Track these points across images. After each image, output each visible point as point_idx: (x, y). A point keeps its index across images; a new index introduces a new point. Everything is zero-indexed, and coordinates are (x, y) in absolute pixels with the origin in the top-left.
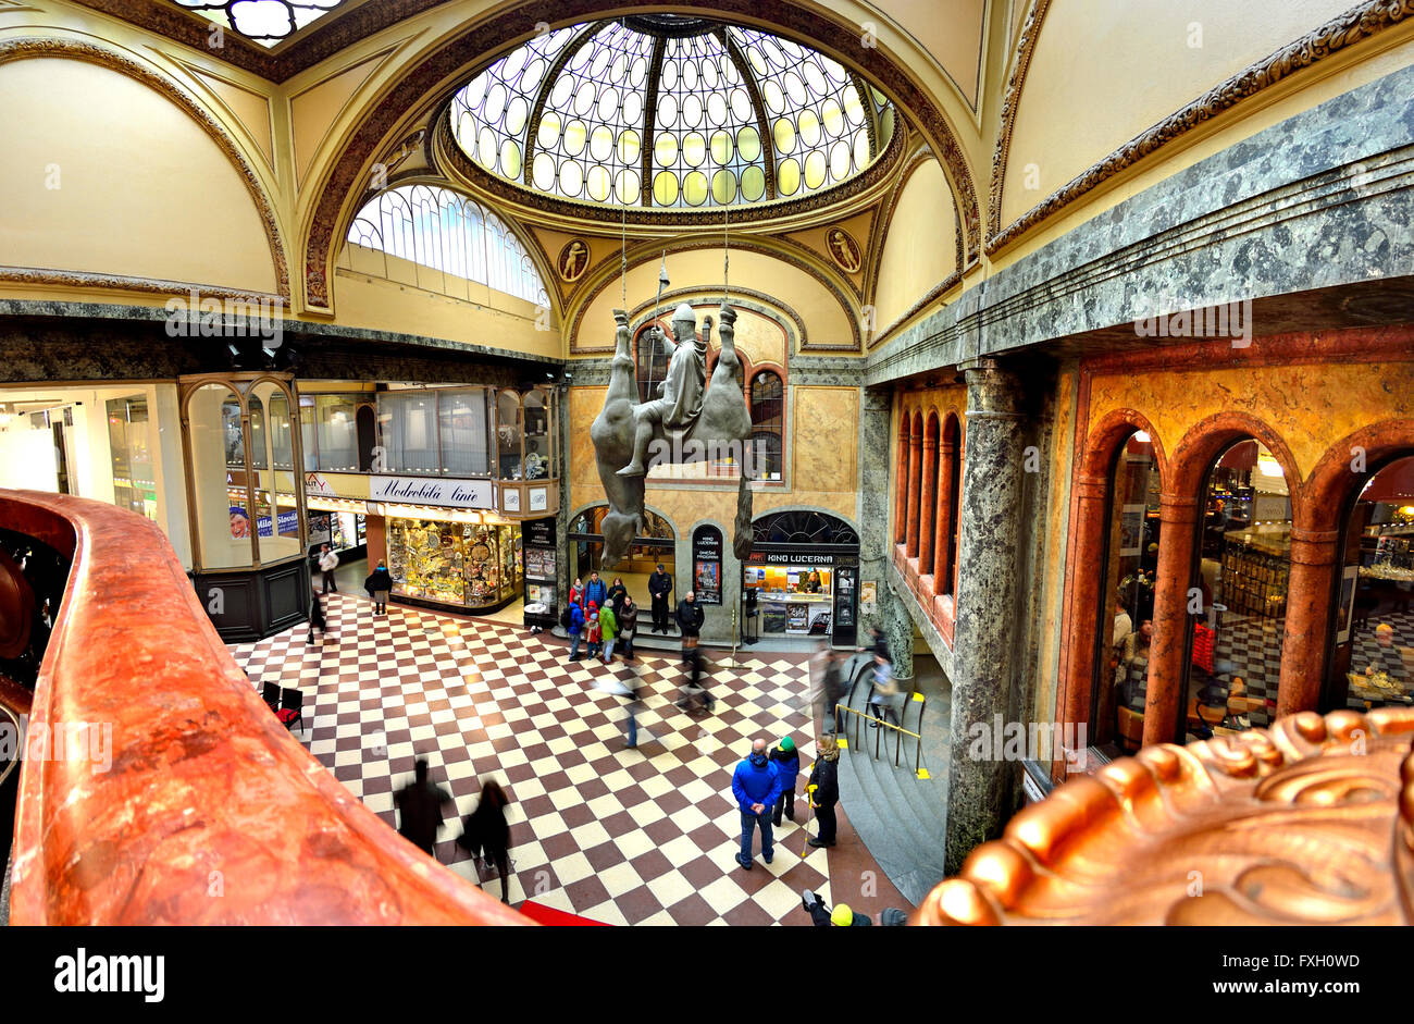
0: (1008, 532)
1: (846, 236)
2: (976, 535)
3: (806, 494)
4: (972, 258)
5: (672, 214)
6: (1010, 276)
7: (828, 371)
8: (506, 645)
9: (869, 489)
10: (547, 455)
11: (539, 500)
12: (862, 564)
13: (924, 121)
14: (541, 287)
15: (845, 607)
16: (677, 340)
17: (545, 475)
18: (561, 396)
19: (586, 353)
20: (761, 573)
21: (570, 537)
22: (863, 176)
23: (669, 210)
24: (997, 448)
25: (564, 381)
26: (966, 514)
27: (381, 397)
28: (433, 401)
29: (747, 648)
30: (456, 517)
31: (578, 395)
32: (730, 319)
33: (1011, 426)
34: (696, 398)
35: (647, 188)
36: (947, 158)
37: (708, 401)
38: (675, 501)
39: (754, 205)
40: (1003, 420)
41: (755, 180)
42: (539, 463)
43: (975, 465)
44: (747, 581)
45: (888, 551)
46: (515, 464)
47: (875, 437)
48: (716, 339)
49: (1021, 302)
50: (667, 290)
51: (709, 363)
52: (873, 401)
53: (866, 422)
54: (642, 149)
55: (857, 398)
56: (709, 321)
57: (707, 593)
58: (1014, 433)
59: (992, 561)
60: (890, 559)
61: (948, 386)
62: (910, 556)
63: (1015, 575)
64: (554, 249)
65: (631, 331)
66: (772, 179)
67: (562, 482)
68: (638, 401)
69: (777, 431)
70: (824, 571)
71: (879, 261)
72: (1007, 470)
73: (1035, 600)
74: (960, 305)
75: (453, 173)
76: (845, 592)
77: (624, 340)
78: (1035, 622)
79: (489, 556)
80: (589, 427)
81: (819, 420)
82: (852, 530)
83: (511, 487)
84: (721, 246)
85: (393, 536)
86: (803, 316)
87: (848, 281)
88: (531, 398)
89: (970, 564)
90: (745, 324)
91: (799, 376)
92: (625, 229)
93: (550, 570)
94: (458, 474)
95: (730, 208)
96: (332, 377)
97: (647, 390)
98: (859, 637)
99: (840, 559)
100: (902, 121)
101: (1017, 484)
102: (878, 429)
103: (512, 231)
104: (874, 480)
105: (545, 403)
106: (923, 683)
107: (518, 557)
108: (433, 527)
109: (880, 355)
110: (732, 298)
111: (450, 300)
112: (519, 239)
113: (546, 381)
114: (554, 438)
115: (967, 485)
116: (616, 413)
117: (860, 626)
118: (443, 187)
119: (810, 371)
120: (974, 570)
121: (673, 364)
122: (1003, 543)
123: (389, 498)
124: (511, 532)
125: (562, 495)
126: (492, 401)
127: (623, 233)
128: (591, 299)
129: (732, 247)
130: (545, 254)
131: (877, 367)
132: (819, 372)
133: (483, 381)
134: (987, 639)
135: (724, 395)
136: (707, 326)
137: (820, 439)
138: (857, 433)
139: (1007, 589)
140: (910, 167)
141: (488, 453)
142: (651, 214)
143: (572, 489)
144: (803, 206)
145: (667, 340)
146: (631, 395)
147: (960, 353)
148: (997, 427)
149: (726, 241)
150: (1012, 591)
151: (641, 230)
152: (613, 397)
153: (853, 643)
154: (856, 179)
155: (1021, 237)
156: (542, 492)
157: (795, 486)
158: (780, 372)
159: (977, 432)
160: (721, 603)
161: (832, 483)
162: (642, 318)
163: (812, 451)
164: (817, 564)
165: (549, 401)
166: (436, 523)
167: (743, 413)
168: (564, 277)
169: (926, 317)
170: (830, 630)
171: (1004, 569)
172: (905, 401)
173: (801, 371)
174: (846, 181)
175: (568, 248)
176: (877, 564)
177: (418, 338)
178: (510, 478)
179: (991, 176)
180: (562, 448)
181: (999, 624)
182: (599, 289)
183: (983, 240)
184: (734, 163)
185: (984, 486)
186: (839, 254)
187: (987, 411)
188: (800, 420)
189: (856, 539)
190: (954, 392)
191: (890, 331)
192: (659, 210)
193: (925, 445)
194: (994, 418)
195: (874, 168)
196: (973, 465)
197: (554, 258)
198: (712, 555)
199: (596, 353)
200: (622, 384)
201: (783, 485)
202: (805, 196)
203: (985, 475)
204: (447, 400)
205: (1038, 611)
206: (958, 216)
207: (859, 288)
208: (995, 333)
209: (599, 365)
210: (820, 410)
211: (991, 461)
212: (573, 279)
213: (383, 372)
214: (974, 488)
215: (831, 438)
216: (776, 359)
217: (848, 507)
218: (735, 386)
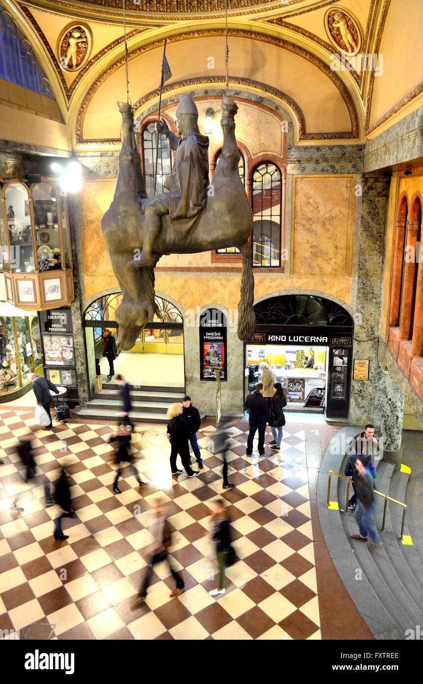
1: (344, 16)
3: (304, 279)
7: (326, 159)
9: (364, 275)
10: (58, 247)
12: (355, 345)
15: (338, 383)
17: (57, 267)
20: (262, 352)
21: (85, 324)
32: (232, 111)
38: (183, 288)
42: (51, 255)
44: (249, 359)
45: (382, 331)
47: (371, 223)
53: (362, 209)
55: (355, 185)
57: (213, 370)
60: (383, 339)
62: (403, 339)
67: (75, 273)
70: (320, 350)
71: (379, 41)
76: (339, 369)
81: (316, 208)
82: (346, 312)
83: (25, 278)
88: (39, 191)
91: (298, 165)
93: (68, 355)
98: (351, 411)
99: (335, 340)
102: (374, 215)
104: (370, 266)
105: (53, 196)
106: (411, 456)
109: (378, 141)
114: (64, 230)
117: (352, 401)
119: (308, 160)
125: (76, 285)
127: (123, 20)
131: (375, 153)
132: (317, 161)
136: (209, 117)
137: (318, 227)
138: (354, 220)
143: (87, 280)
153: (345, 416)
156: (56, 282)
157: (292, 272)
158: (279, 163)
160: (225, 379)
161: (328, 269)
163: (310, 239)
164: (313, 344)
170: (325, 403)
173: (299, 160)
175: (69, 36)
176: (370, 344)
178: (24, 270)
180: (73, 240)
186: (337, 37)
189: (350, 321)
198: (217, 336)
201: (282, 271)
207: (358, 72)
210: (318, 199)
212: (74, 69)
215: (327, 226)
216: (275, 149)
217: (343, 291)
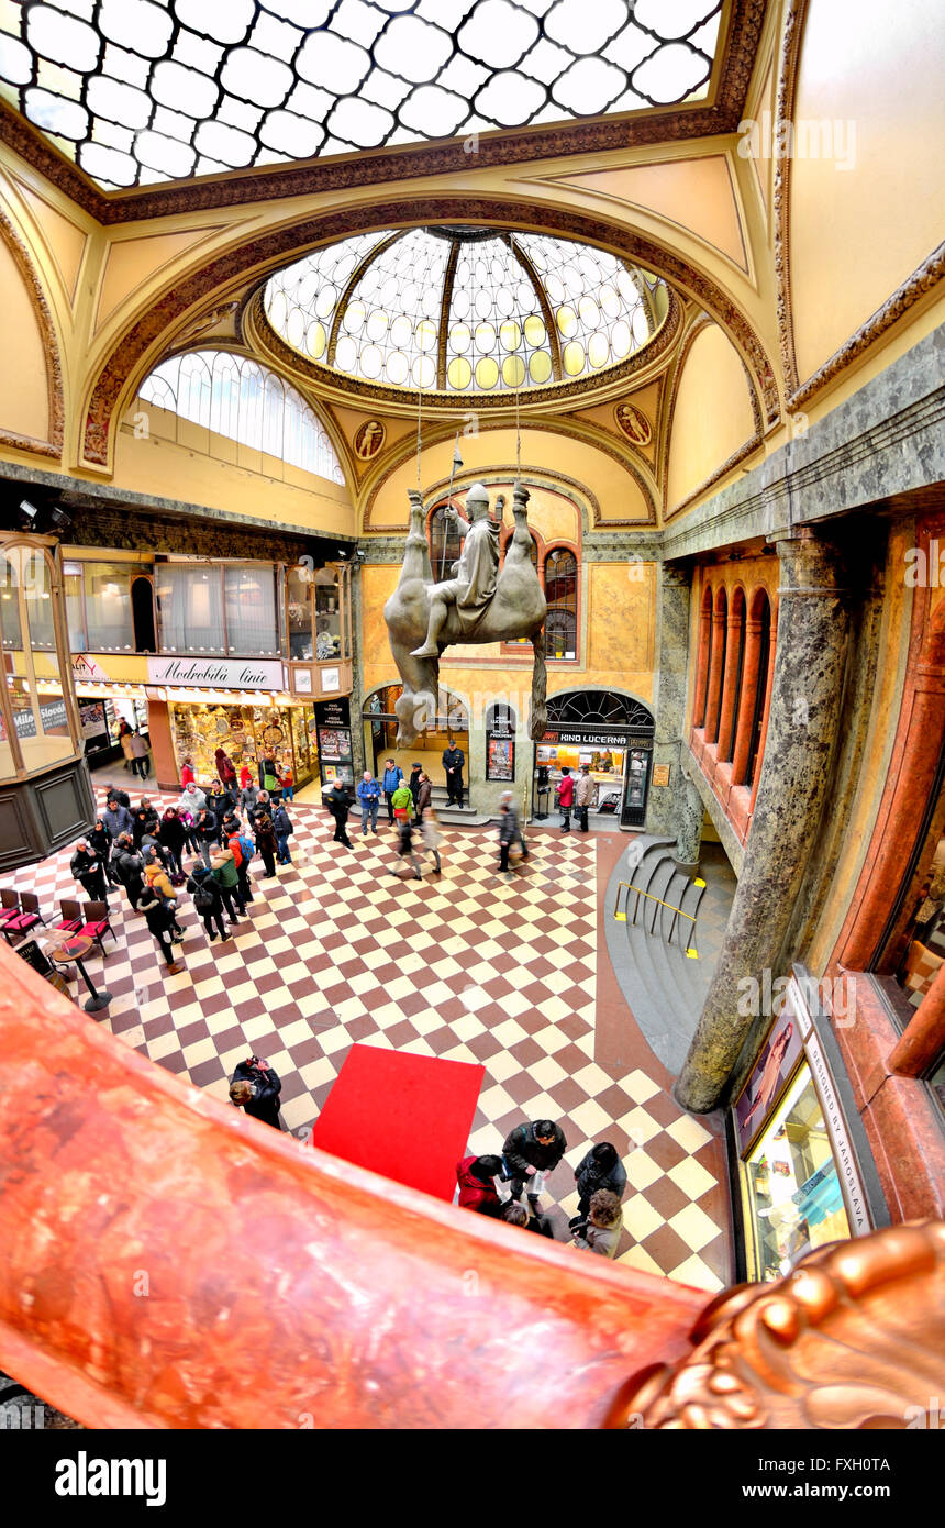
0: (824, 727)
1: (633, 410)
2: (786, 728)
3: (601, 674)
4: (772, 418)
5: (465, 397)
6: (819, 433)
7: (623, 546)
8: (307, 826)
9: (667, 670)
10: (339, 634)
11: (331, 681)
12: (656, 747)
13: (700, 292)
14: (336, 463)
15: (637, 789)
16: (471, 520)
17: (337, 655)
18: (353, 574)
19: (380, 531)
20: (554, 752)
21: (365, 717)
22: (644, 351)
23: (462, 394)
24: (815, 629)
25: (355, 558)
26: (775, 704)
27: (159, 569)
28: (219, 575)
29: (538, 823)
30: (245, 700)
31: (371, 574)
32: (524, 498)
33: (833, 603)
34: (490, 578)
35: (442, 372)
36: (728, 322)
37: (502, 582)
38: (469, 680)
39: (542, 387)
40: (823, 597)
41: (542, 364)
42: (331, 642)
43: (788, 650)
44: (539, 760)
45: (684, 735)
46: (306, 643)
47: (675, 614)
48: (509, 518)
49: (837, 460)
50: (460, 470)
51: (503, 541)
52: (672, 577)
53: (664, 599)
54: (439, 338)
55: (654, 573)
56: (502, 500)
57: (500, 770)
58: (836, 611)
59: (803, 760)
60: (687, 742)
61: (755, 558)
62: (708, 742)
63: (826, 776)
64: (351, 426)
65: (424, 511)
66: (558, 361)
67: (354, 661)
68: (432, 581)
69: (571, 608)
70: (617, 752)
71: (670, 431)
72: (827, 655)
73: (845, 807)
74: (765, 469)
75: (259, 346)
76: (637, 773)
77: (418, 520)
78: (841, 831)
79: (283, 738)
80: (381, 606)
81: (615, 597)
82: (646, 711)
83: (303, 667)
84: (513, 426)
85: (179, 723)
86: (596, 492)
87: (640, 454)
88: (324, 576)
89: (776, 759)
90: (537, 501)
91: (594, 552)
92: (421, 412)
93: (345, 751)
94: (244, 655)
95: (520, 391)
96: (105, 544)
97: (441, 570)
98: (648, 819)
99: (634, 741)
100: (676, 294)
101: (837, 672)
102: (677, 605)
103: (311, 407)
104: (673, 660)
105: (336, 580)
106: (707, 870)
107: (312, 738)
108: (221, 711)
109: (677, 527)
110: (524, 477)
111: (243, 472)
112: (317, 415)
113: (338, 558)
114: (346, 617)
115: (779, 672)
116: (410, 594)
117: (649, 808)
118: (248, 358)
119: (605, 547)
120: (779, 767)
121: (467, 545)
122: (816, 739)
123: (171, 680)
124: (305, 715)
125: (355, 675)
126: (282, 577)
127: (420, 415)
128: (385, 477)
129: (523, 427)
130: (342, 432)
131: (675, 541)
132: (614, 548)
133: (273, 557)
134: (784, 841)
135: (519, 576)
136: (500, 505)
137: (616, 618)
138: (655, 611)
139: (815, 791)
140: (691, 336)
141: (277, 632)
142: (445, 397)
143: (365, 668)
144: (590, 385)
145: (461, 519)
146: (425, 575)
147: (769, 523)
148: (816, 605)
149: (518, 421)
150: (820, 793)
151: (436, 412)
152: (406, 578)
153: (641, 824)
154: (639, 355)
155: (824, 388)
156: (335, 672)
157: (589, 665)
158: (574, 550)
159: (792, 612)
160: (513, 780)
161: (628, 662)
162: (435, 497)
163: (607, 629)
164: (610, 744)
165: (341, 579)
166: (224, 707)
167: (537, 593)
168: (360, 455)
169: (726, 486)
170: (619, 810)
171: (815, 768)
172: (707, 576)
173: (595, 547)
174: (628, 357)
175: (365, 427)
176: (672, 747)
177: (206, 509)
178: (301, 657)
179: (779, 331)
180: (354, 627)
181: (799, 828)
182: (393, 469)
183: (782, 398)
184: (522, 349)
185: (799, 673)
186: (628, 428)
187: (804, 588)
188: (595, 597)
189: (650, 721)
190: (762, 564)
191: (688, 503)
192: (453, 394)
193: (729, 624)
194: (812, 595)
195: (655, 341)
196: (787, 649)
197: (351, 438)
198: (506, 734)
199: (389, 531)
200: (416, 564)
201: (578, 664)
202: (591, 375)
203: (801, 661)
204: (234, 575)
205: (846, 819)
206: (750, 376)
207: (651, 459)
208: (809, 498)
209: (392, 544)
210: (616, 588)
211: (808, 645)
212: (368, 457)
213: (163, 543)
214: (788, 675)
215: (627, 616)
216: (569, 536)
217: (643, 688)
218: (529, 565)
